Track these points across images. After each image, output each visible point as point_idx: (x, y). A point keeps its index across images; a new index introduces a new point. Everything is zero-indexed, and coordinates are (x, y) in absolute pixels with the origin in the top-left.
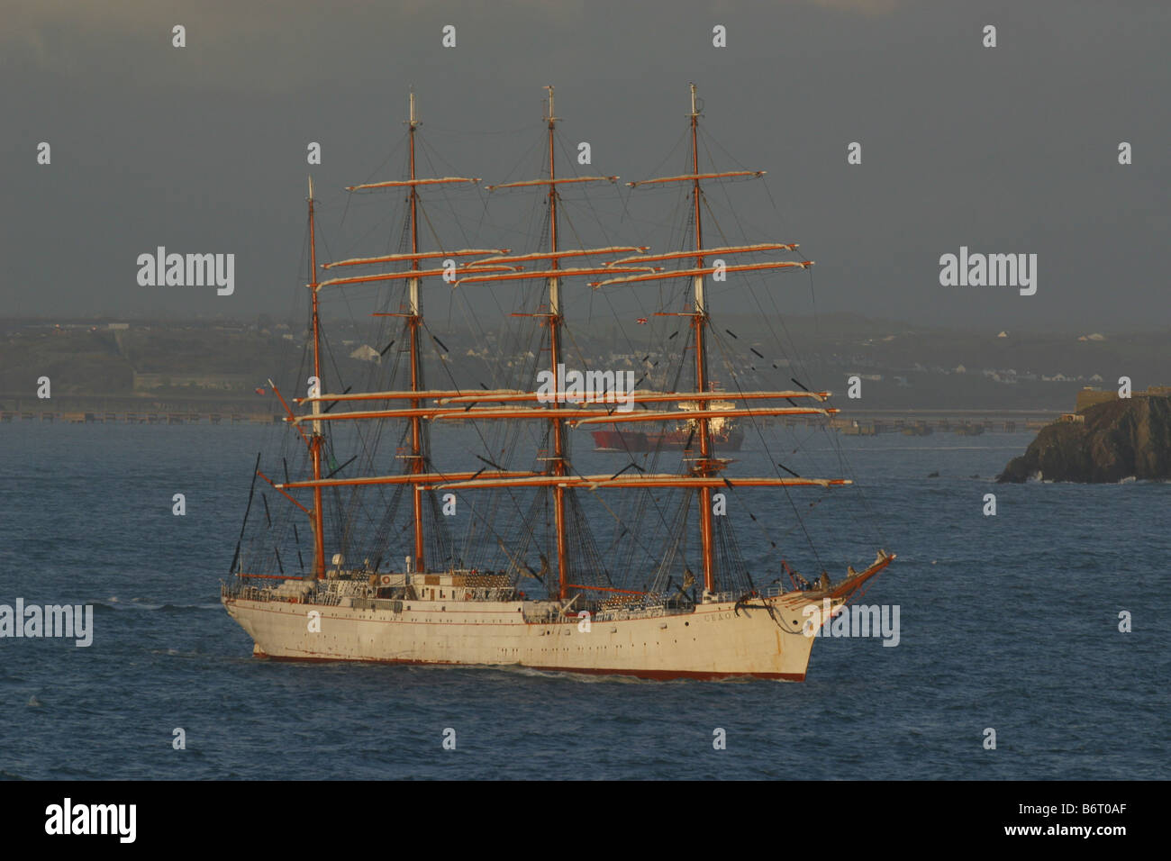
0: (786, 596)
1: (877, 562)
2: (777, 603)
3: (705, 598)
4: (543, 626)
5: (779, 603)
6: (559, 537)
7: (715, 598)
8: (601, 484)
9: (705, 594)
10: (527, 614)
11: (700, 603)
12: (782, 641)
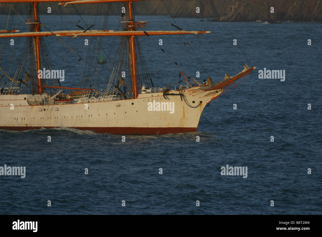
0: (191, 89)
1: (243, 71)
2: (185, 92)
3: (143, 91)
4: (41, 107)
5: (186, 93)
6: (37, 62)
7: (149, 91)
8: (78, 34)
9: (143, 88)
10: (29, 100)
11: (141, 93)
12: (185, 111)
